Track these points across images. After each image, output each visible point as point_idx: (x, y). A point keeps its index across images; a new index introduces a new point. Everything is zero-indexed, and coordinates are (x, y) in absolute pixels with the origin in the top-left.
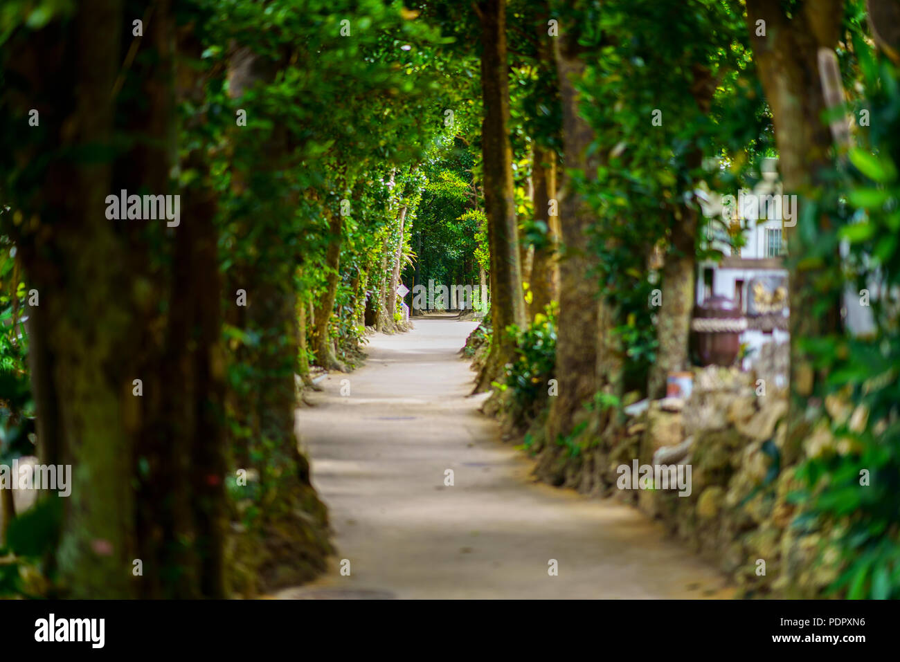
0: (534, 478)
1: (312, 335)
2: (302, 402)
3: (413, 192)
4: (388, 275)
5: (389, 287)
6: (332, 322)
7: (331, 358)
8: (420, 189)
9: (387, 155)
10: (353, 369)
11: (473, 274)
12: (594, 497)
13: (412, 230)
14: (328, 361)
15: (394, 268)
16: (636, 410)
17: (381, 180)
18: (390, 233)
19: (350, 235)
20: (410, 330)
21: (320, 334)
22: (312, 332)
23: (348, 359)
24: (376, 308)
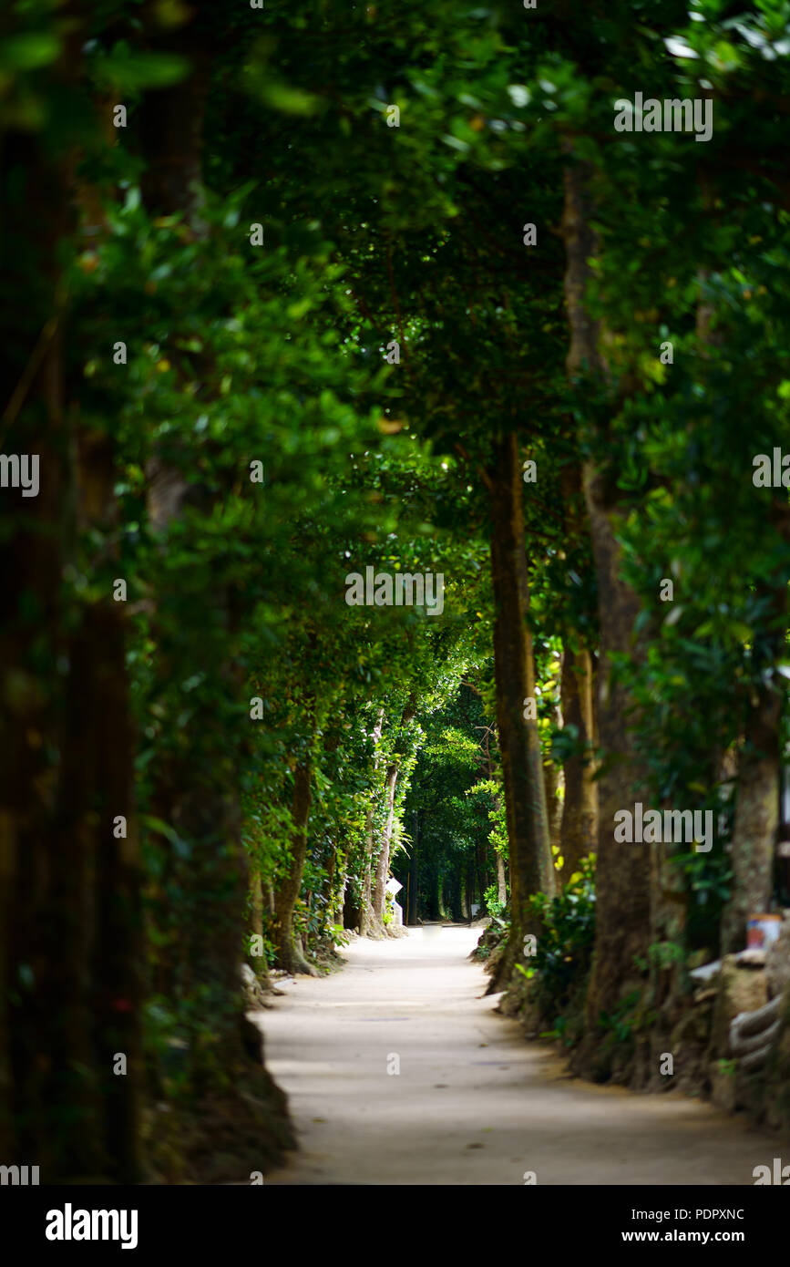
0: (568, 1074)
1: (272, 926)
2: (259, 1003)
3: (407, 751)
4: (374, 861)
5: (375, 877)
6: (298, 910)
7: (297, 958)
8: (415, 747)
9: (369, 679)
10: (327, 974)
11: (488, 866)
12: (651, 1092)
13: (404, 804)
14: (293, 961)
15: (382, 852)
16: (705, 973)
17: (363, 731)
18: (376, 805)
19: (321, 795)
20: (405, 937)
21: (282, 925)
22: (271, 922)
23: (320, 962)
24: (358, 905)
